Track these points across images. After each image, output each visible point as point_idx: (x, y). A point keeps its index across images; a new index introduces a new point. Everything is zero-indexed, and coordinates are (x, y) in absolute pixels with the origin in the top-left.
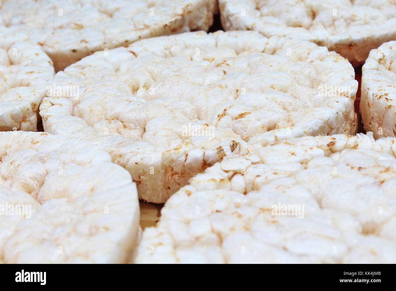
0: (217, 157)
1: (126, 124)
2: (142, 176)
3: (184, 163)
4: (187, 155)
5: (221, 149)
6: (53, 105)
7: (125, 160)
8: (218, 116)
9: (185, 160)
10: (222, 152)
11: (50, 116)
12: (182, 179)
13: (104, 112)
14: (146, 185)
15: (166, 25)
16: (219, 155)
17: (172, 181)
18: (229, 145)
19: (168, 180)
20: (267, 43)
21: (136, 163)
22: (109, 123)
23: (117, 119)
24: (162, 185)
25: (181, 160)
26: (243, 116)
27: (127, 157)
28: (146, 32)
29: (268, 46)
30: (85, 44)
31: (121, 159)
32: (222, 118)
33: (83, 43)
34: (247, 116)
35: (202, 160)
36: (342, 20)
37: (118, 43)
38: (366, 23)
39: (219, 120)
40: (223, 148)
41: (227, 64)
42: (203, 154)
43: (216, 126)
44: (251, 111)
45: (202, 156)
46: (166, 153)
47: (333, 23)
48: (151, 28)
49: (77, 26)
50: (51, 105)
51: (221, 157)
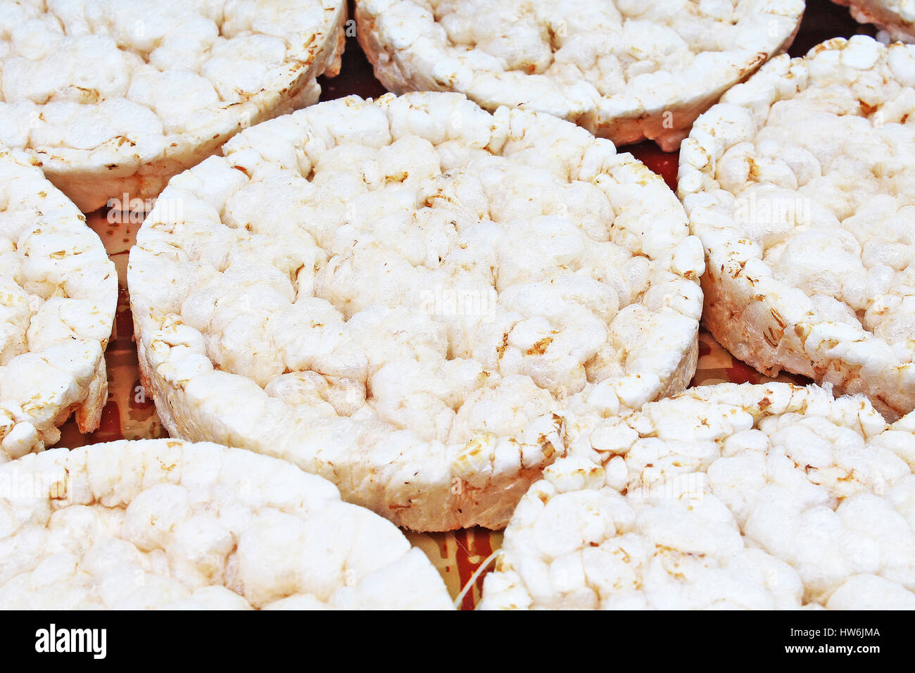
0: (543, 456)
1: (332, 379)
2: (415, 498)
3: (490, 474)
4: (492, 460)
5: (547, 441)
6: (171, 346)
7: (384, 477)
8: (498, 351)
9: (492, 470)
10: (549, 446)
11: (188, 381)
12: (484, 495)
13: (280, 356)
14: (420, 511)
15: (285, 90)
16: (545, 452)
17: (467, 500)
18: (556, 430)
20: (494, 128)
21: (406, 483)
22: (301, 382)
23: (310, 369)
24: (448, 508)
25: (486, 472)
26: (542, 347)
27: (386, 472)
28: (248, 113)
29: (496, 134)
30: (133, 150)
31: (375, 475)
32: (506, 354)
33: (126, 145)
34: (550, 348)
35: (520, 465)
36: (613, 58)
37: (200, 143)
38: (657, 67)
39: (500, 357)
40: (548, 438)
41: (449, 200)
42: (519, 455)
43: (498, 369)
44: (551, 335)
45: (519, 460)
46: (460, 463)
47: (596, 63)
48: (255, 99)
49: (87, 93)
50: (168, 347)
51: (549, 455)
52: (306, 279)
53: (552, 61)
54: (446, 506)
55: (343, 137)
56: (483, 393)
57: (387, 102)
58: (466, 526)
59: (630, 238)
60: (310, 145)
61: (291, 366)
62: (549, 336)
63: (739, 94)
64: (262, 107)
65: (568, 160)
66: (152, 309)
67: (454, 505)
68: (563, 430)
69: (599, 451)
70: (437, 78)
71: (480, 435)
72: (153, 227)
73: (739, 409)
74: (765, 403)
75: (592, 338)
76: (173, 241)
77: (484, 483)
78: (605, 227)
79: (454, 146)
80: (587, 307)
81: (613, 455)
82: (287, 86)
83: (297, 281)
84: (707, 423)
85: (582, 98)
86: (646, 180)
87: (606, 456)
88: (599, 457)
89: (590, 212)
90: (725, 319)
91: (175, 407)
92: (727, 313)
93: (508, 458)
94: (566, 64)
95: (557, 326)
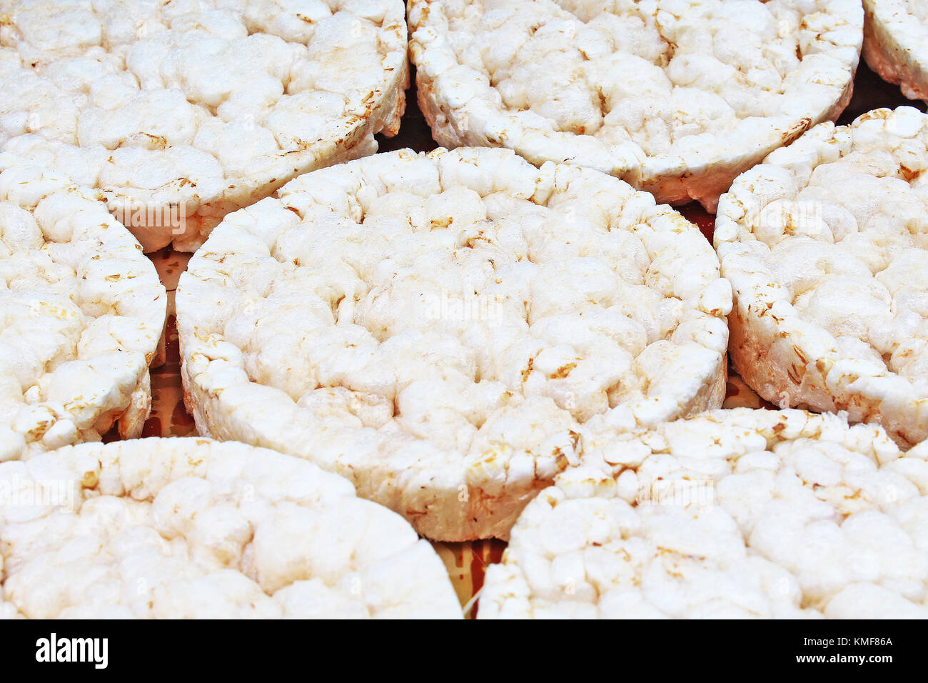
0: (556, 467)
2: (431, 504)
3: (504, 482)
4: (507, 468)
5: (561, 454)
6: (210, 360)
7: (402, 481)
8: (523, 374)
9: (506, 478)
10: (563, 459)
11: (222, 389)
12: (498, 504)
13: (313, 372)
14: (436, 517)
15: (341, 141)
16: (560, 463)
17: (482, 509)
18: (571, 444)
19: (475, 508)
20: (539, 181)
21: (423, 488)
22: (331, 396)
23: (341, 385)
24: (463, 517)
25: (500, 479)
26: (565, 372)
27: (404, 476)
28: (306, 159)
29: (541, 186)
30: (194, 191)
31: (393, 479)
32: (530, 377)
33: (187, 186)
34: (573, 373)
35: (533, 474)
36: (660, 121)
37: (257, 186)
38: (703, 129)
39: (525, 380)
40: (563, 451)
41: (489, 241)
42: (533, 465)
43: (522, 392)
44: (575, 361)
45: (533, 470)
46: (474, 469)
47: (643, 126)
48: (313, 148)
49: (155, 140)
50: (208, 360)
51: (563, 466)
52: (346, 309)
53: (602, 125)
54: (461, 514)
55: (394, 185)
56: (505, 411)
57: (438, 155)
58: (482, 537)
59: (663, 282)
60: (362, 193)
61: (323, 382)
62: (573, 362)
63: (782, 156)
64: (318, 156)
65: (608, 210)
66: (196, 328)
67: (469, 513)
68: (579, 446)
69: (611, 464)
70: (488, 136)
71: (497, 446)
72: (205, 256)
73: (753, 432)
74: (780, 427)
75: (616, 366)
76: (222, 269)
77: (498, 491)
78: (639, 272)
79: (500, 197)
80: (613, 339)
81: (625, 468)
82: (343, 137)
83: (337, 310)
84: (720, 442)
85: (629, 156)
86: (681, 228)
87: (617, 468)
88: (611, 470)
89: (625, 257)
90: (752, 359)
91: (210, 416)
92: (755, 354)
93: (522, 467)
94: (614, 126)
95: (582, 353)
